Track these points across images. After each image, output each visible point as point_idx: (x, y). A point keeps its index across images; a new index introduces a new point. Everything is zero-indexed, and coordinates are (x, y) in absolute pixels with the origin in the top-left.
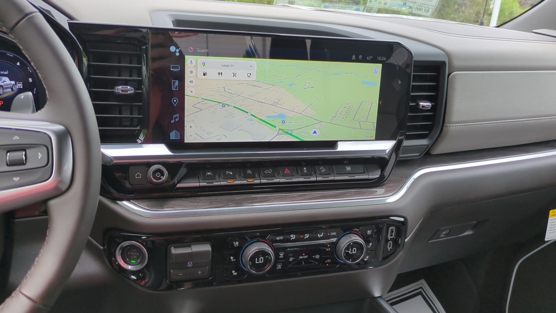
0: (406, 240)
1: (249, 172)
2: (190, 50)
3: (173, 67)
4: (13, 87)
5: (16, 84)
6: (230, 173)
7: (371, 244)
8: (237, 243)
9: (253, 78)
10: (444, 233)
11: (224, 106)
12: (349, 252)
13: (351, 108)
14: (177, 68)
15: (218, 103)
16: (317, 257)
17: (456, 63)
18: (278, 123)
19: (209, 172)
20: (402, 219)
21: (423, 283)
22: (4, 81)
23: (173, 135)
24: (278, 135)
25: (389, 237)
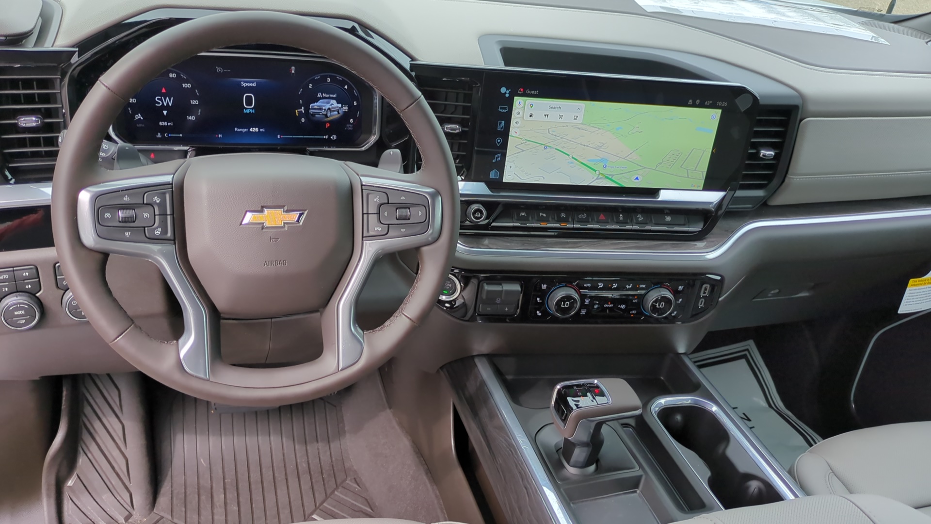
0: (720, 299)
1: (563, 215)
2: (520, 91)
3: (501, 108)
4: (339, 110)
5: (342, 107)
6: (543, 215)
7: (681, 300)
8: (545, 286)
9: (580, 120)
10: (772, 292)
11: (546, 148)
12: (656, 305)
13: (679, 155)
14: (505, 109)
15: (539, 145)
16: (623, 307)
17: (811, 108)
18: (599, 167)
19: (523, 212)
20: (719, 278)
21: (751, 344)
22: (332, 104)
23: (493, 175)
24: (597, 179)
25: (702, 295)
